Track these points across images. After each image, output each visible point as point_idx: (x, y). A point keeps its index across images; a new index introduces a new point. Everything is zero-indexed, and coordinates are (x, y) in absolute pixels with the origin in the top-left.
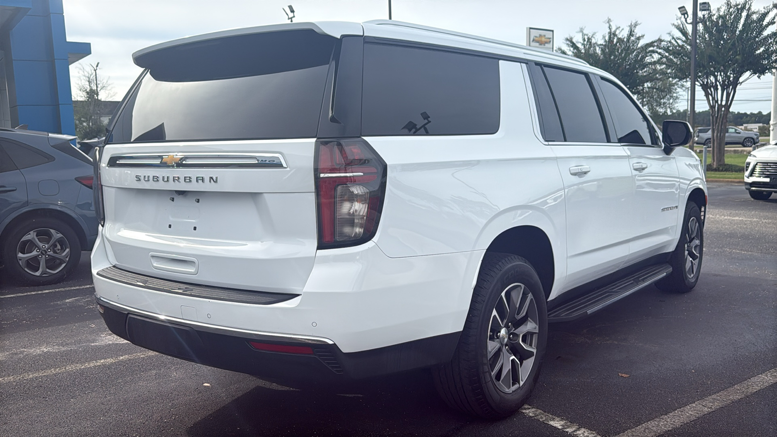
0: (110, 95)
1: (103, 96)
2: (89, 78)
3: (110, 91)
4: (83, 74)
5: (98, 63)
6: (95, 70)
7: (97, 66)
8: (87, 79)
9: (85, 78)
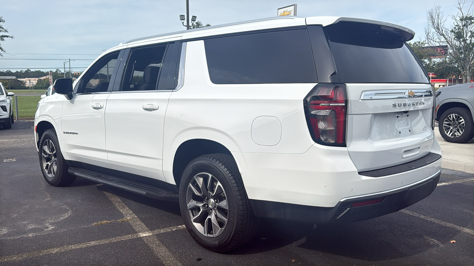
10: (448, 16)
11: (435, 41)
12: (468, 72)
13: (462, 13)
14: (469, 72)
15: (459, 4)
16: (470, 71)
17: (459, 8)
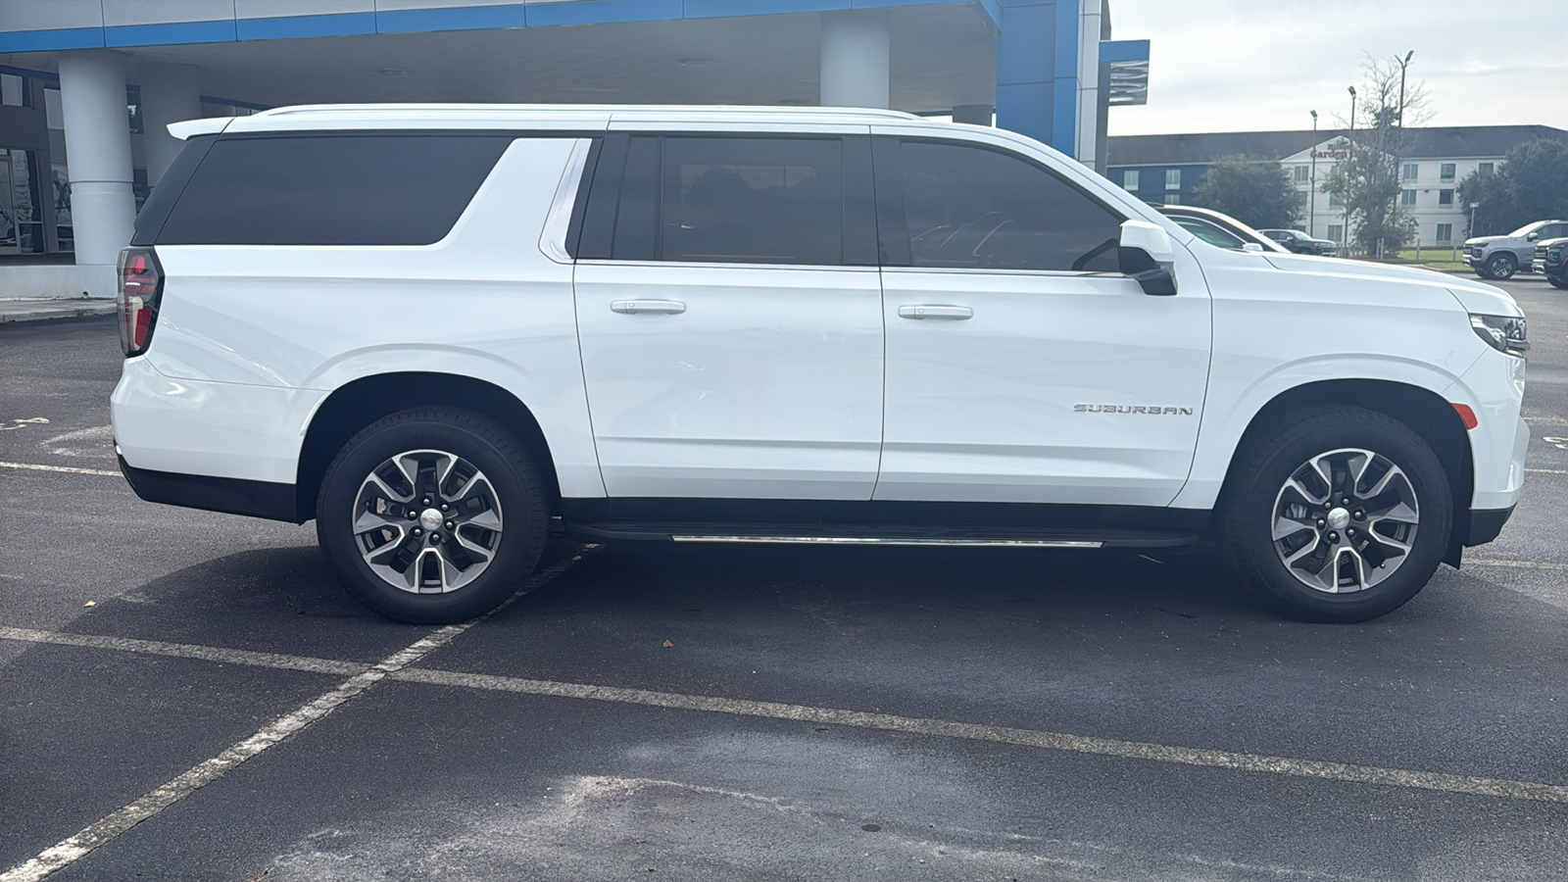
0: (1420, 118)
1: (1409, 120)
2: (1384, 85)
3: (1421, 110)
4: (1374, 76)
5: (1411, 53)
6: (1403, 68)
7: (1408, 59)
8: (1381, 88)
9: (1375, 85)
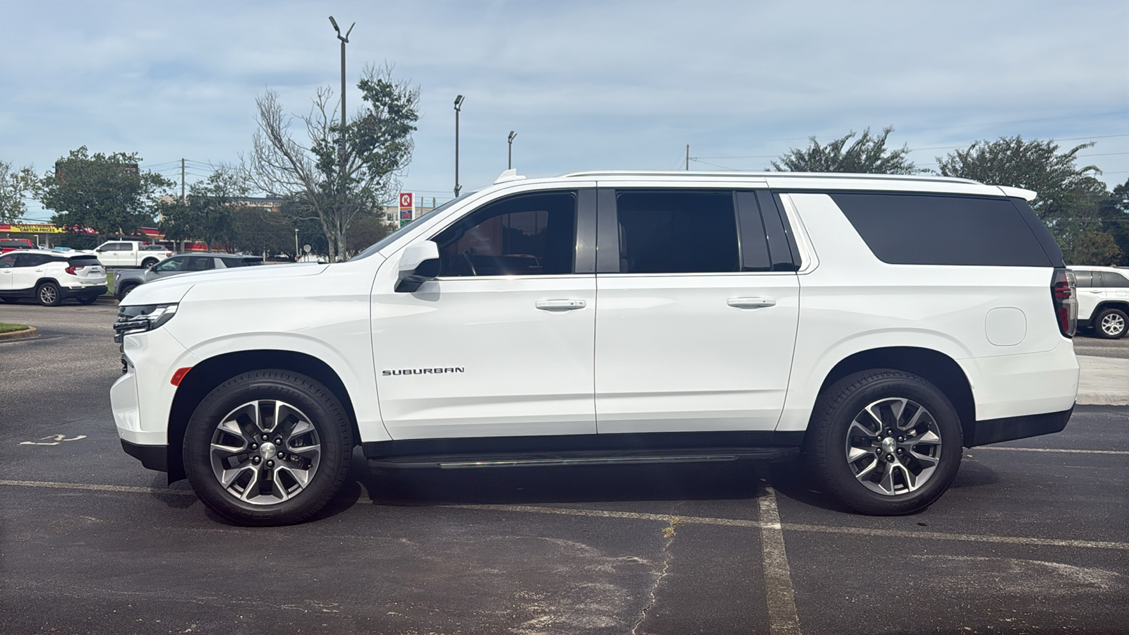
10: (293, 116)
11: (273, 166)
12: (339, 233)
13: (325, 116)
14: (341, 234)
15: (320, 96)
16: (343, 232)
17: (318, 105)
